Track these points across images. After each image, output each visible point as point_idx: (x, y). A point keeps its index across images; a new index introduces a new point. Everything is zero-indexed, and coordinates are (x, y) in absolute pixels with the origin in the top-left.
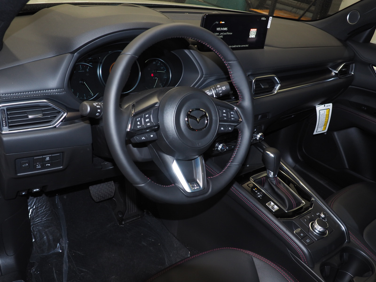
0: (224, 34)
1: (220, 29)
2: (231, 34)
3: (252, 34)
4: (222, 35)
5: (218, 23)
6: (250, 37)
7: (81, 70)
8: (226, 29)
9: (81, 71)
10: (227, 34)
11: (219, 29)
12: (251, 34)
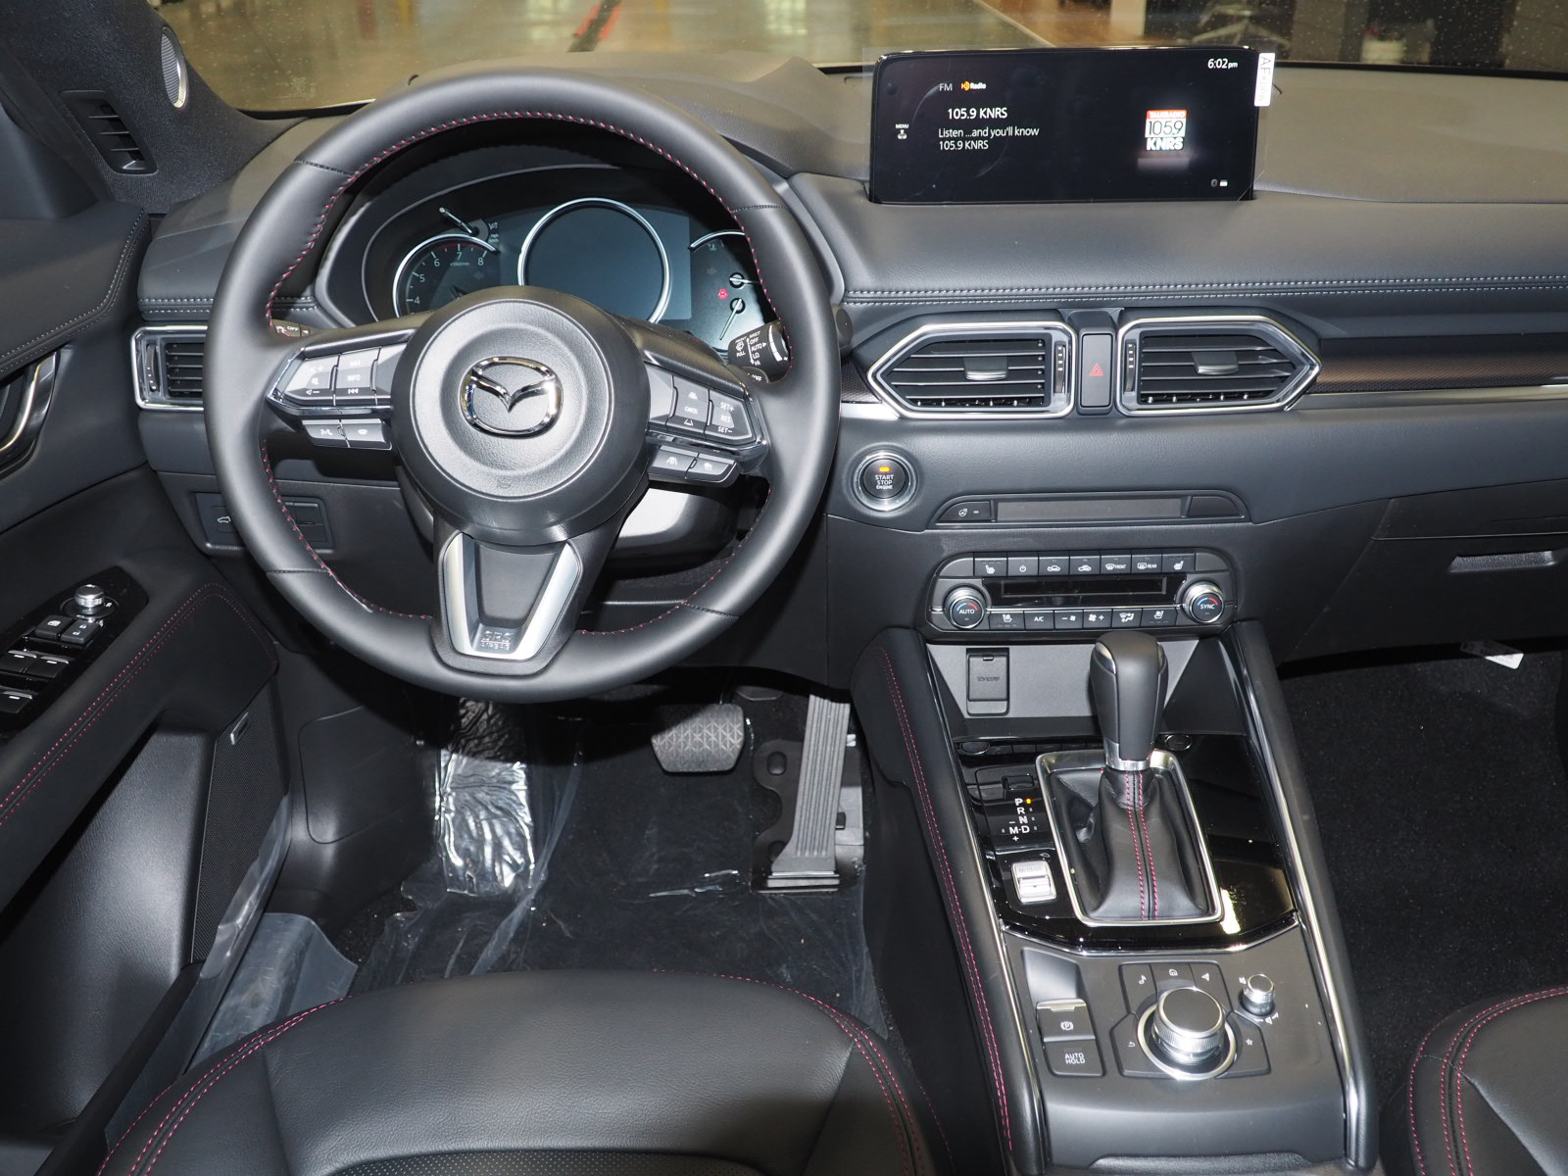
0: (994, 133)
1: (967, 112)
2: (1035, 132)
3: (1162, 135)
4: (980, 138)
5: (949, 88)
6: (1150, 145)
7: (461, 261)
8: (999, 112)
9: (460, 264)
10: (1011, 134)
11: (963, 115)
12: (1152, 135)
